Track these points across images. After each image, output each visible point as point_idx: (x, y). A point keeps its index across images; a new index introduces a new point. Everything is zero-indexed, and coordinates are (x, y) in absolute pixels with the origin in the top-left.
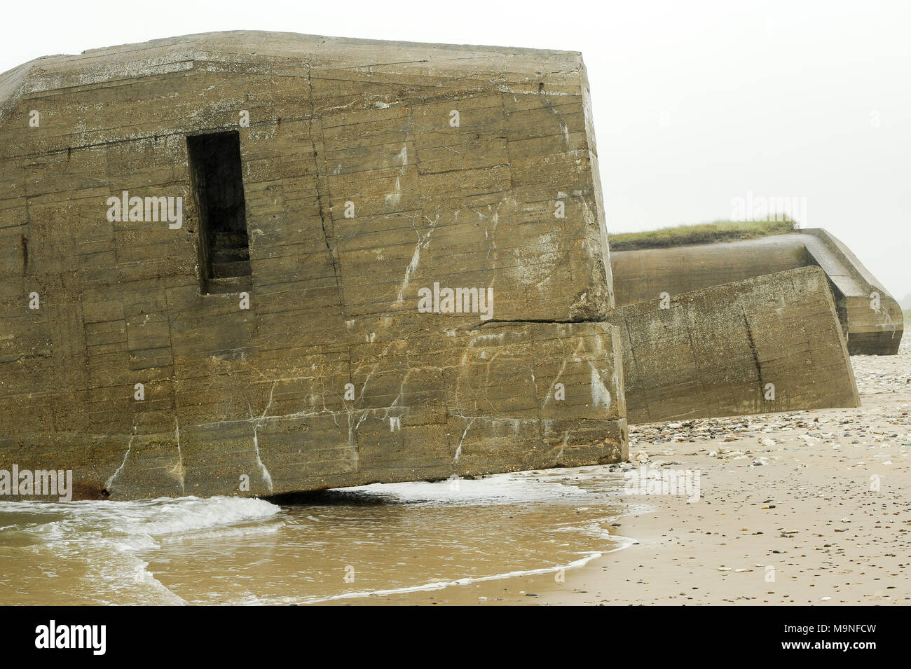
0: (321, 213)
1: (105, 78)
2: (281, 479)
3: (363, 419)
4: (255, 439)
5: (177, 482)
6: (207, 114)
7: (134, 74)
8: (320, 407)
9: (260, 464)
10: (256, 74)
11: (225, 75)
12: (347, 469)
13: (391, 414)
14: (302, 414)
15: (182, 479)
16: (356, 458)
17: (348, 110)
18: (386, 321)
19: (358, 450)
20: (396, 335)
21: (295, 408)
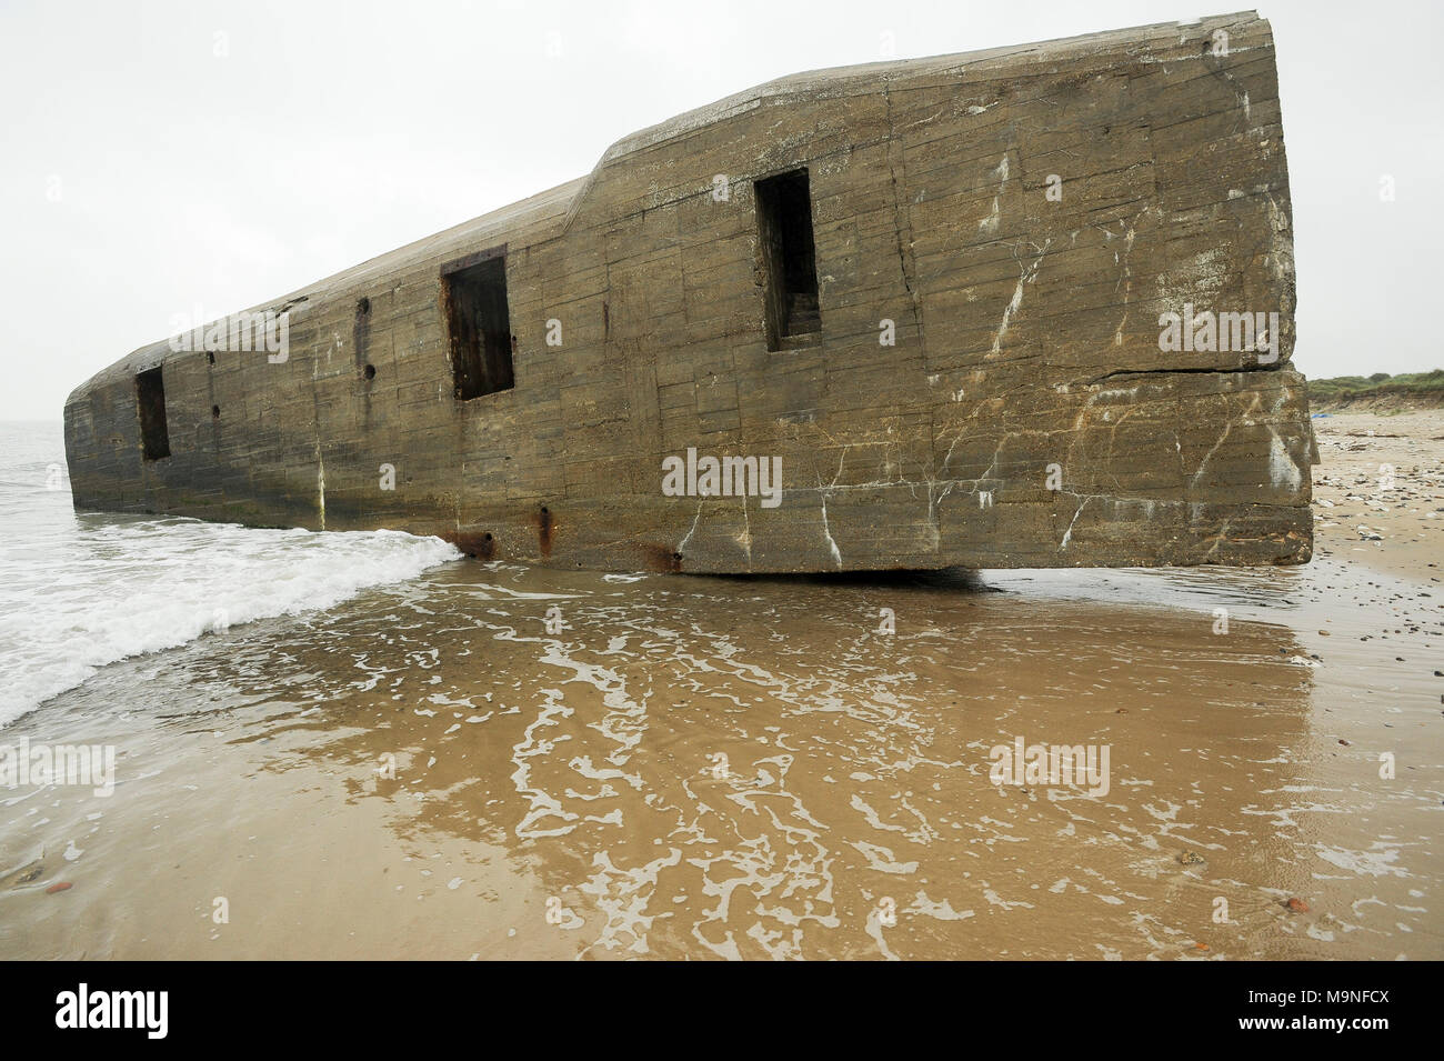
0: (900, 251)
1: (676, 133)
2: (849, 556)
3: (946, 492)
4: (824, 510)
5: (744, 552)
6: (774, 155)
7: (702, 123)
8: (896, 477)
9: (829, 537)
10: (826, 99)
11: (793, 108)
12: (926, 549)
13: (981, 487)
14: (876, 484)
15: (748, 548)
16: (938, 538)
17: (934, 123)
18: (978, 375)
19: (939, 527)
20: (990, 392)
21: (868, 477)
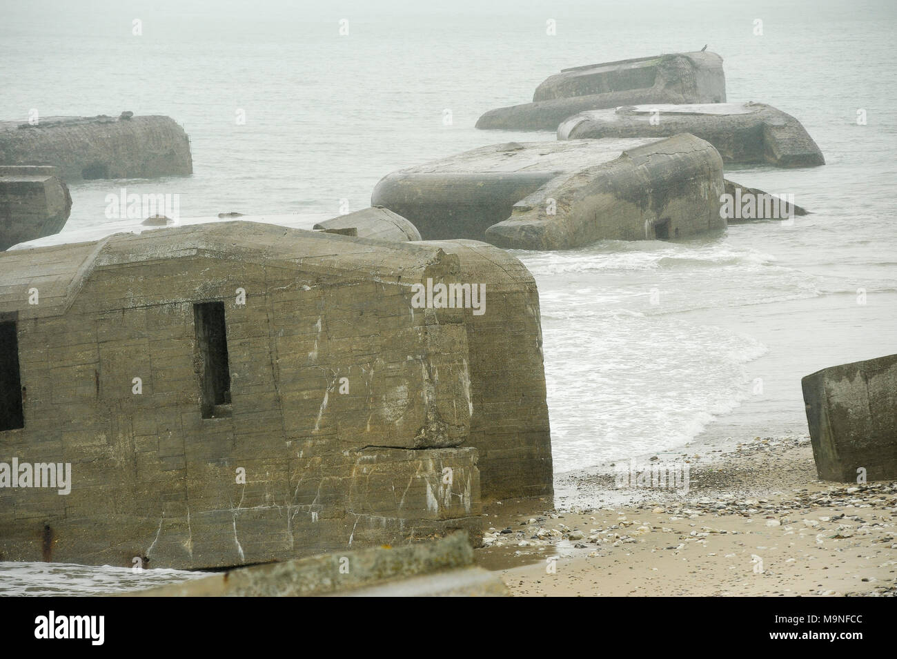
0: (272, 364)
1: (144, 258)
2: (249, 554)
3: (296, 512)
4: (234, 524)
5: (188, 554)
6: (205, 288)
7: (161, 256)
8: (271, 503)
9: (237, 542)
10: (233, 261)
11: (216, 261)
12: (287, 548)
13: (313, 509)
14: (261, 507)
15: (191, 551)
16: (292, 540)
17: (287, 290)
18: (309, 443)
19: (293, 534)
20: (315, 453)
21: (257, 503)
